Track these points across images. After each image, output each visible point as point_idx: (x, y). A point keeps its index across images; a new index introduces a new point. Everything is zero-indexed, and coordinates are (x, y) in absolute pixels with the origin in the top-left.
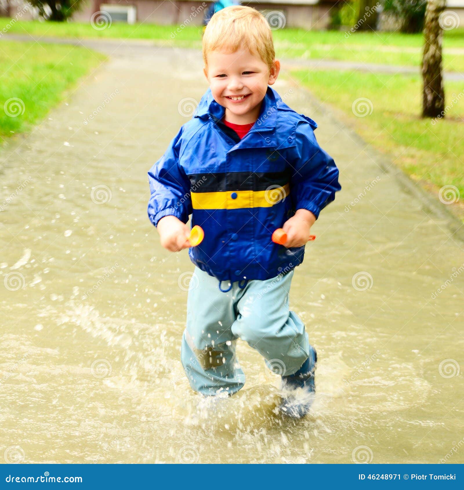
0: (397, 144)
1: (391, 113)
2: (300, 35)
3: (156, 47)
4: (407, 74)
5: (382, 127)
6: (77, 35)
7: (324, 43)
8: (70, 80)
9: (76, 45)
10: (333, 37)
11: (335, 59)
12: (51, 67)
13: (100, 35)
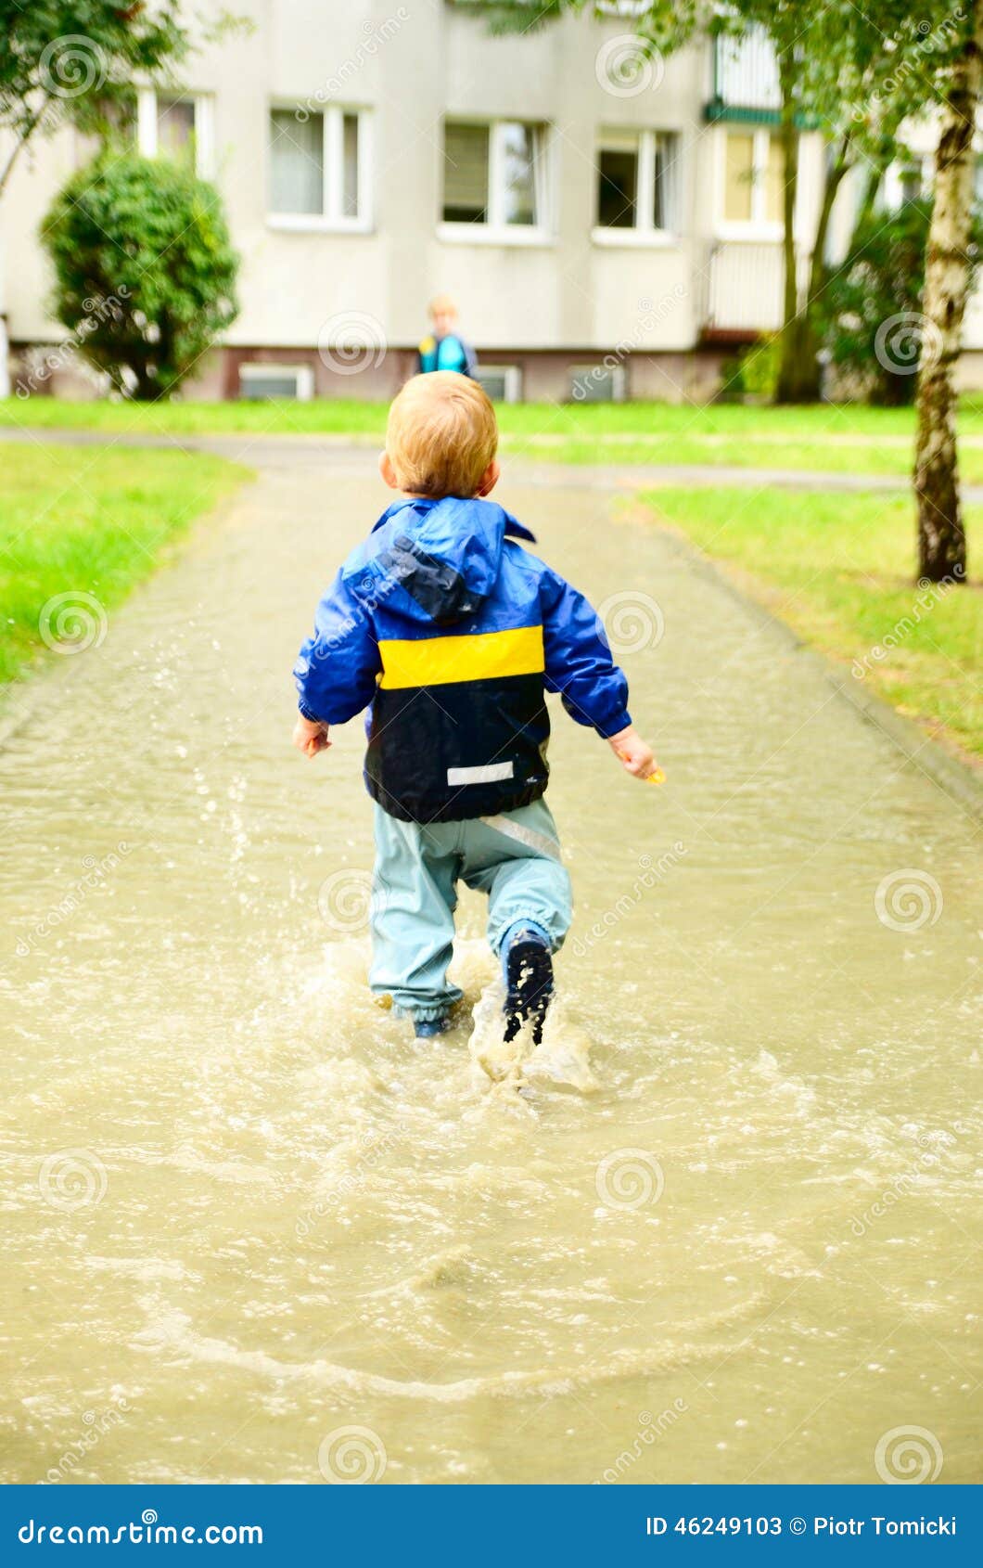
0: (868, 641)
1: (853, 574)
2: (659, 415)
3: (355, 447)
4: (884, 492)
5: (834, 604)
6: (190, 429)
7: (711, 430)
8: (176, 524)
9: (190, 450)
10: (728, 417)
11: (734, 463)
12: (137, 497)
13: (240, 428)
